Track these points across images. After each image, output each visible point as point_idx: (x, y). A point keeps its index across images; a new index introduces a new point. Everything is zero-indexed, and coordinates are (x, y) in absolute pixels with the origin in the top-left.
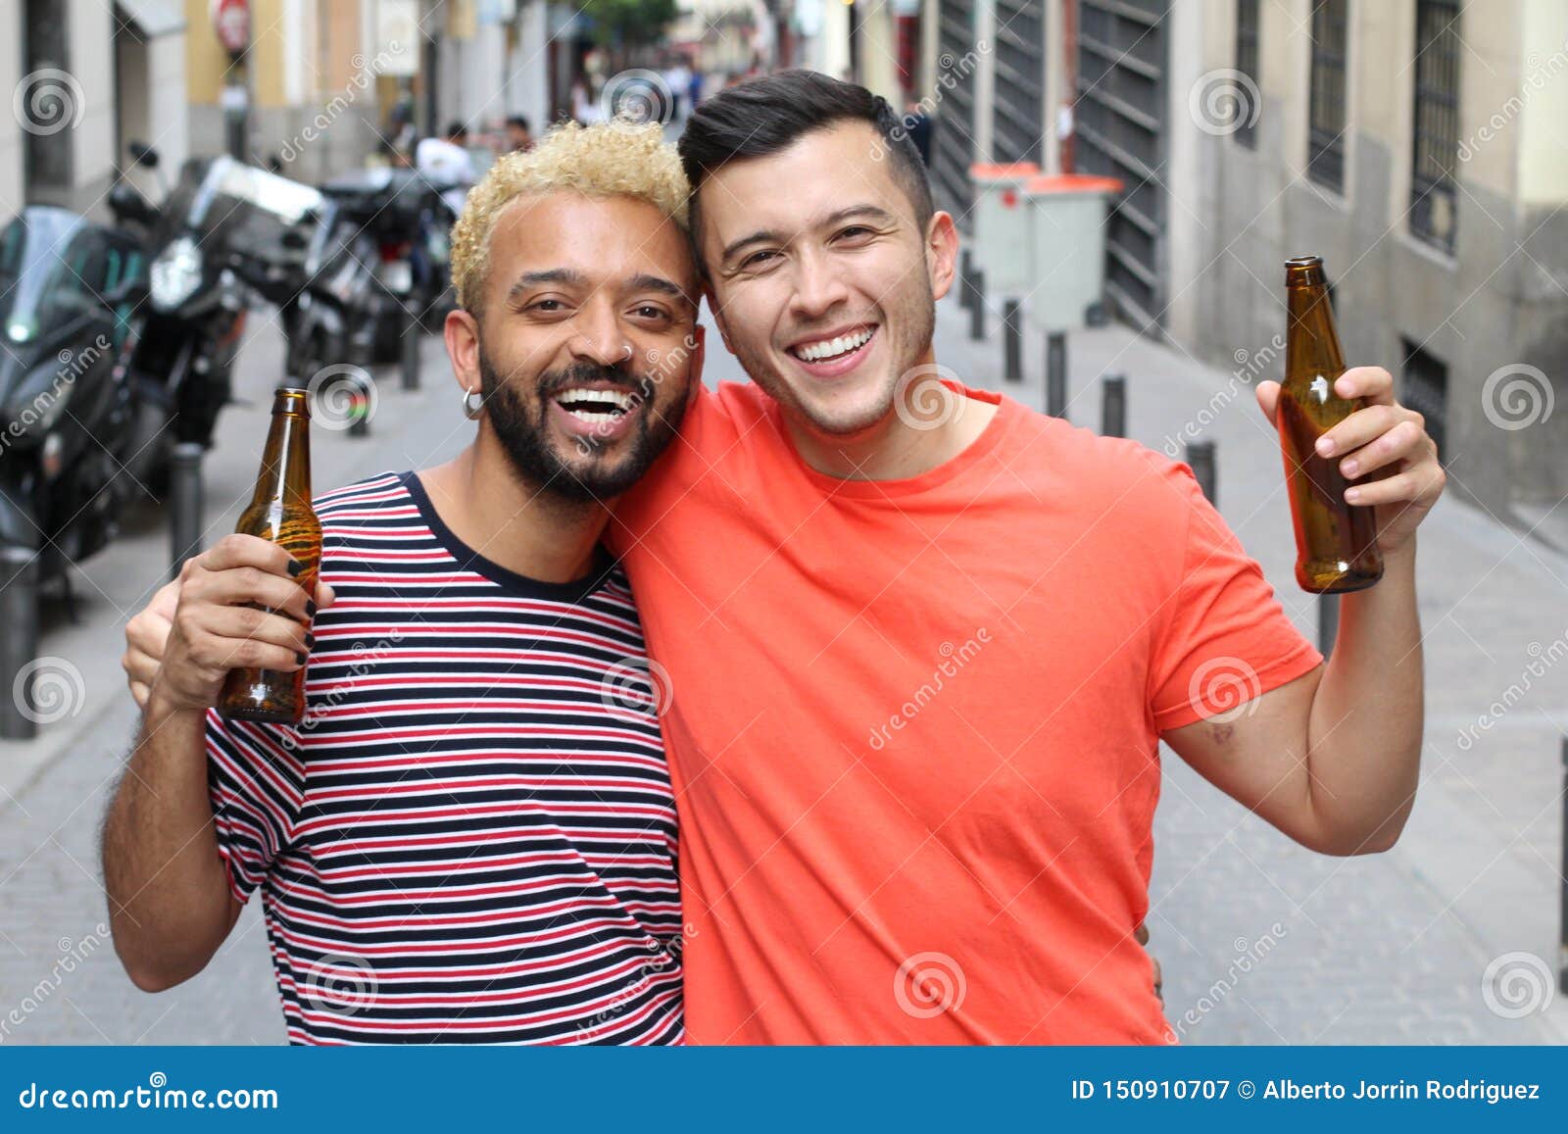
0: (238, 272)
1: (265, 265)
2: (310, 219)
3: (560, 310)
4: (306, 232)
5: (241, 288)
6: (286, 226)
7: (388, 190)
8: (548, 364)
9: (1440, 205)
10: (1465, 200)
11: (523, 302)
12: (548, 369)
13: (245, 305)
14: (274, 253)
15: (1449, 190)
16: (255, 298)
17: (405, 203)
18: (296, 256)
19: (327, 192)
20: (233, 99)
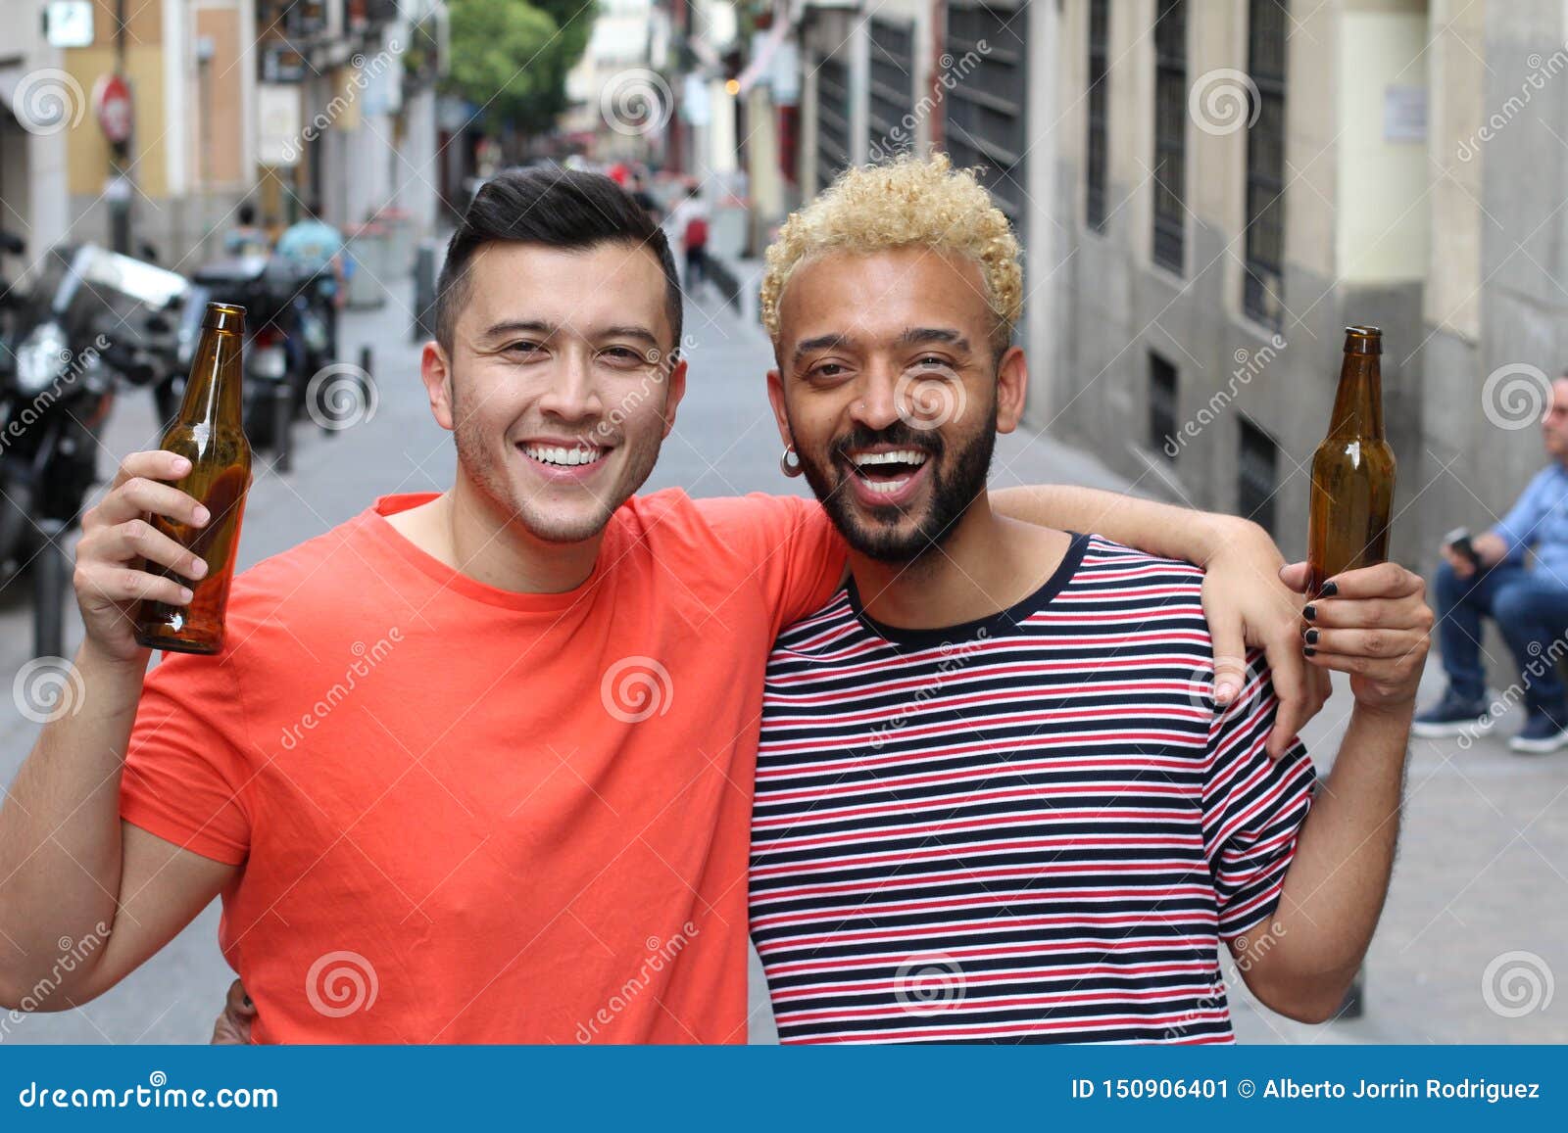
0: (104, 356)
1: (131, 349)
2: (175, 304)
3: (842, 374)
4: (171, 318)
5: (107, 372)
6: (151, 312)
7: (261, 278)
8: (835, 429)
9: (1270, 287)
10: (1290, 281)
11: (805, 369)
12: (836, 435)
13: (111, 389)
14: (139, 337)
15: (1276, 271)
16: (121, 382)
17: (278, 290)
18: (163, 341)
19: (198, 280)
20: (116, 189)
